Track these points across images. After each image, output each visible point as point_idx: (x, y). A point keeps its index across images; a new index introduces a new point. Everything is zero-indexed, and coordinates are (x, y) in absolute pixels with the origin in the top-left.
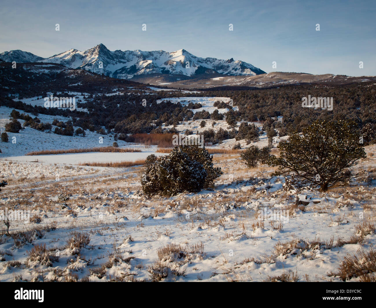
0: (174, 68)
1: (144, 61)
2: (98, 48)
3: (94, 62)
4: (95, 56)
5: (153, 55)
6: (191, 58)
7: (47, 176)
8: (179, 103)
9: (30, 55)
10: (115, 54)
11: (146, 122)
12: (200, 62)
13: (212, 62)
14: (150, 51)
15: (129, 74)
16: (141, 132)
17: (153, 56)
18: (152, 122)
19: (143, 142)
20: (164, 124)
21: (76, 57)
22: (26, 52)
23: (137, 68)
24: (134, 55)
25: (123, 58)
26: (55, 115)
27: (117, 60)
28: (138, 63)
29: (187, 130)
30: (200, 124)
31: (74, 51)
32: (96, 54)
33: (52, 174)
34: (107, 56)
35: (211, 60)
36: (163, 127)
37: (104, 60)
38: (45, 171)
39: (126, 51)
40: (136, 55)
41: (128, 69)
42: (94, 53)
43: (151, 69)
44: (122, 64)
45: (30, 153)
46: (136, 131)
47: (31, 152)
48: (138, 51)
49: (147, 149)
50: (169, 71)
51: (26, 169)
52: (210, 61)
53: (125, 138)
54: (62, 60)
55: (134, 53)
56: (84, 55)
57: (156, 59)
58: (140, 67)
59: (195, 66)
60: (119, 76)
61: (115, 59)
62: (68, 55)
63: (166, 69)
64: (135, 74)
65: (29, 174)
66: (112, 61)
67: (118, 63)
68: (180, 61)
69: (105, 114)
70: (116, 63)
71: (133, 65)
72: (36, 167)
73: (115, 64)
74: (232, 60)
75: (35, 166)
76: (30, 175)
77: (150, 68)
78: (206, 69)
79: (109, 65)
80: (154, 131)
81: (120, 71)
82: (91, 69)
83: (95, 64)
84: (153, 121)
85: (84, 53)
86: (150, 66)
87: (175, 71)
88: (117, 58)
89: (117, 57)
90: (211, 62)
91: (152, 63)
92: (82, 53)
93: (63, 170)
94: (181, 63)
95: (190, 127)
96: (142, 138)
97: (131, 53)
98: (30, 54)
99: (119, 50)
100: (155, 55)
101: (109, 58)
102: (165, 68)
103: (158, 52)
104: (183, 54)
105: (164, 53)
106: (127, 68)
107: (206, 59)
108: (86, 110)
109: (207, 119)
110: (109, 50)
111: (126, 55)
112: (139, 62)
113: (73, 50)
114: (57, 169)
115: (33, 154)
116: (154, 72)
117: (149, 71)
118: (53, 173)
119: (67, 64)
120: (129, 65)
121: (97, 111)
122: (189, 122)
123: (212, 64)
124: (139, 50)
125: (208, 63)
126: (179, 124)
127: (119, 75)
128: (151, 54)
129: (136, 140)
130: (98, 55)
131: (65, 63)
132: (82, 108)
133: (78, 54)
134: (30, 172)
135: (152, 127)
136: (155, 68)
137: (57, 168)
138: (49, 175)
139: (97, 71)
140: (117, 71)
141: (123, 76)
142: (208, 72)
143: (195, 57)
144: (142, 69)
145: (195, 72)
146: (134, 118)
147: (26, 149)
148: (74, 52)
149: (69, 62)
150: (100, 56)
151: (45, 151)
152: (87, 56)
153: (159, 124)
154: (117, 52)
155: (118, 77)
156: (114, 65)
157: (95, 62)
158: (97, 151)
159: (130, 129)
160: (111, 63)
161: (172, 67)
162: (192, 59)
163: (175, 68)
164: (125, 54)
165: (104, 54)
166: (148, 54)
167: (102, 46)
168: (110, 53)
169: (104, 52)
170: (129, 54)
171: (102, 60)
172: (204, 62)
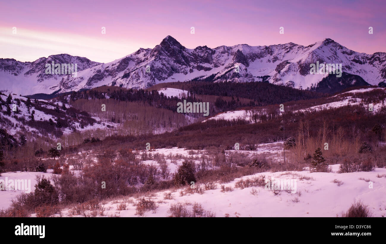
10: (194, 55)
12: (356, 62)
13: (384, 61)
14: (268, 45)
17: (271, 55)
22: (78, 58)
25: (207, 60)
27: (196, 65)
34: (177, 58)
35: (381, 57)
39: (218, 48)
44: (200, 71)
52: (379, 59)
57: (276, 59)
61: (192, 64)
66: (184, 66)
67: (195, 70)
68: (300, 61)
70: (191, 71)
73: (189, 73)
83: (135, 73)
87: (280, 82)
88: (195, 61)
89: (196, 58)
90: (381, 62)
97: (227, 50)
99: (204, 47)
101: (179, 62)
105: (295, 47)
107: (373, 56)
111: (214, 56)
124: (242, 45)
125: (374, 63)
128: (268, 51)
131: (107, 74)
143: (352, 53)
150: (160, 59)
154: (198, 50)
160: (182, 71)
162: (342, 56)
164: (213, 52)
165: (169, 54)
166: (262, 50)
167: (168, 40)
168: (184, 52)
169: (171, 50)
170: (222, 53)
171: (161, 66)
172: (369, 61)
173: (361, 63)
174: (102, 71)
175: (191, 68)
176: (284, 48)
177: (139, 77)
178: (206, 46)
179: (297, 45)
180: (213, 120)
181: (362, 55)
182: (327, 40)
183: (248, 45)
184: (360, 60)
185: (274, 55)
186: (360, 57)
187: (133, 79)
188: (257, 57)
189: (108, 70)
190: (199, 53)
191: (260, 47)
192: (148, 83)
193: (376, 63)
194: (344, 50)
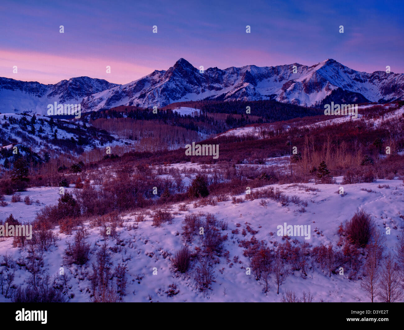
1: (239, 85)
5: (278, 73)
10: (205, 76)
12: (358, 80)
13: (383, 79)
14: (274, 66)
17: (278, 75)
22: (98, 80)
25: (218, 81)
27: (207, 85)
34: (190, 79)
35: (380, 75)
39: (228, 69)
44: (212, 91)
52: (379, 78)
55: (242, 71)
56: (157, 80)
61: (203, 84)
63: (275, 98)
66: (196, 87)
67: (207, 90)
68: (305, 81)
70: (203, 91)
73: (201, 93)
82: (140, 103)
83: (150, 94)
88: (206, 82)
89: (208, 79)
90: (380, 80)
99: (215, 68)
101: (191, 82)
103: (289, 67)
105: (299, 68)
107: (373, 75)
111: (224, 77)
124: (250, 66)
125: (374, 81)
128: (275, 71)
143: (353, 72)
150: (174, 80)
154: (209, 71)
160: (195, 91)
164: (223, 73)
165: (182, 75)
166: (269, 71)
167: (181, 62)
168: (196, 73)
169: (183, 72)
170: (232, 73)
171: (174, 86)
172: (369, 80)
173: (361, 81)
174: (120, 92)
175: (203, 88)
176: (290, 69)
177: (155, 97)
178: (216, 67)
179: (302, 65)
180: (224, 137)
181: (363, 74)
182: (329, 60)
183: (257, 66)
184: (361, 78)
185: (280, 75)
186: (361, 76)
187: (149, 99)
188: (265, 77)
189: (126, 91)
190: (210, 74)
191: (267, 67)
192: (163, 103)
193: (376, 81)
194: (346, 70)
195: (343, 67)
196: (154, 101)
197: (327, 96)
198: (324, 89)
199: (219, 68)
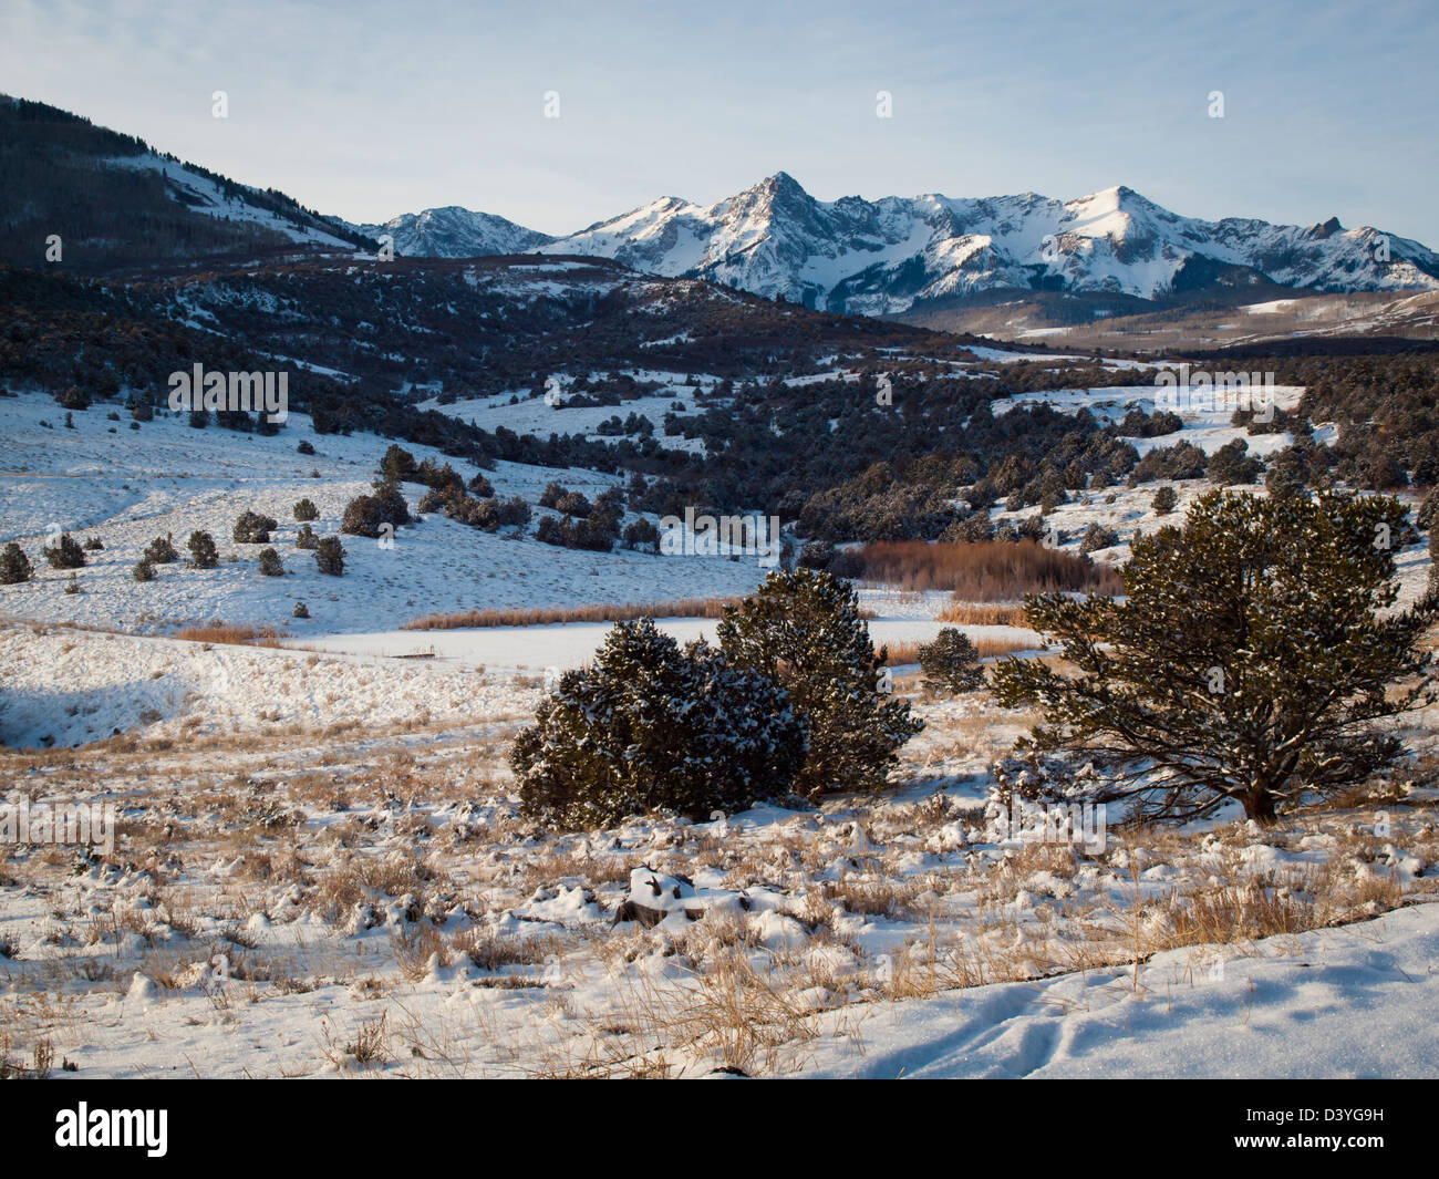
0: (1081, 265)
1: (957, 240)
2: (767, 191)
3: (750, 248)
4: (756, 222)
5: (992, 214)
6: (1156, 221)
7: (442, 717)
8: (1084, 411)
9: (497, 226)
10: (838, 215)
11: (927, 494)
12: (1192, 236)
13: (1248, 236)
14: (982, 198)
15: (893, 294)
16: (902, 536)
17: (994, 218)
18: (951, 495)
19: (898, 578)
20: (1003, 500)
21: (679, 228)
22: (485, 216)
23: (928, 270)
24: (917, 215)
25: (870, 228)
26: (565, 467)
27: (847, 239)
28: (930, 248)
29: (1095, 527)
30: (1152, 499)
31: (670, 206)
32: (761, 214)
33: (461, 710)
34: (807, 221)
35: (1240, 228)
36: (997, 515)
37: (792, 239)
38: (435, 695)
39: (882, 201)
40: (925, 218)
41: (889, 272)
42: (752, 211)
43: (987, 274)
44: (864, 252)
45: (418, 622)
46: (882, 531)
47: (428, 618)
48: (931, 199)
49: (903, 609)
50: (1061, 278)
51: (367, 687)
52: (1237, 233)
53: (828, 560)
54: (622, 242)
55: (917, 207)
56: (711, 222)
57: (1006, 228)
58: (940, 265)
59: (1171, 256)
60: (854, 305)
61: (838, 235)
62: (648, 221)
63: (1049, 272)
64: (921, 294)
65: (374, 706)
66: (824, 241)
67: (849, 249)
68: (1110, 235)
69: (772, 460)
70: (843, 251)
71: (911, 255)
72: (407, 677)
73: (838, 255)
74: (1333, 226)
75: (403, 673)
76: (379, 710)
77: (980, 269)
78: (1218, 266)
79: (812, 260)
80: (957, 530)
81: (859, 281)
82: (738, 275)
83: (755, 254)
84: (961, 488)
85: (714, 213)
86: (982, 260)
87: (1088, 278)
88: (846, 230)
89: (845, 223)
90: (1242, 238)
91: (992, 247)
92: (703, 215)
93: (505, 693)
94: (1115, 245)
95: (1112, 514)
96: (896, 562)
97: (904, 207)
98: (498, 222)
99: (855, 199)
100: (1003, 215)
101: (810, 230)
102: (1044, 267)
103: (1016, 201)
104: (1120, 208)
105: (1039, 203)
106: (885, 268)
107: (1222, 225)
108: (696, 446)
109: (1187, 482)
110: (811, 200)
111: (881, 218)
112: (935, 243)
113: (667, 201)
114: (483, 690)
115: (431, 626)
116: (999, 284)
117: (978, 281)
118: (465, 706)
119: (643, 257)
120: (894, 258)
121: (742, 449)
122: (1109, 491)
123: (1245, 247)
124: (935, 195)
125: (1227, 241)
126: (1064, 500)
127: (853, 299)
128: (985, 210)
129: (869, 568)
130: (770, 218)
132: (682, 437)
133: (689, 215)
134: (380, 698)
135: (951, 513)
136: (1002, 269)
137: (484, 683)
138: (451, 714)
139: (763, 283)
140: (843, 282)
141: (871, 306)
142: (1229, 280)
143: (1174, 219)
144: (947, 274)
145: (1174, 281)
146: (882, 476)
147: (410, 604)
148: (673, 210)
149: (650, 252)
150: (778, 223)
151: (481, 613)
152: (722, 224)
153: (983, 501)
154: (845, 206)
155: (848, 307)
156: (833, 257)
157: (754, 249)
158: (696, 615)
159: (860, 523)
160: (823, 251)
161: (1073, 264)
162: (1162, 225)
163: (1089, 264)
164: (877, 211)
165: (790, 213)
166: (974, 209)
167: (782, 181)
168: (815, 209)
169: (792, 205)
170: (896, 212)
171: (785, 239)
172: (1213, 237)
173: (1200, 240)
175: (840, 245)
176: (1018, 205)
178: (859, 197)
179: (1047, 199)
181: (1196, 223)
182: (1122, 189)
183: (946, 196)
184: (1197, 233)
185: (999, 219)
186: (1194, 228)
188: (968, 223)
190: (850, 213)
191: (966, 200)
193: (1231, 240)
194: (1160, 212)
195: (1152, 206)
196: (770, 272)
197: (1177, 272)
198: (1159, 255)
199: (864, 198)
